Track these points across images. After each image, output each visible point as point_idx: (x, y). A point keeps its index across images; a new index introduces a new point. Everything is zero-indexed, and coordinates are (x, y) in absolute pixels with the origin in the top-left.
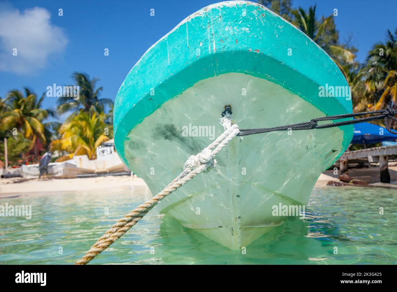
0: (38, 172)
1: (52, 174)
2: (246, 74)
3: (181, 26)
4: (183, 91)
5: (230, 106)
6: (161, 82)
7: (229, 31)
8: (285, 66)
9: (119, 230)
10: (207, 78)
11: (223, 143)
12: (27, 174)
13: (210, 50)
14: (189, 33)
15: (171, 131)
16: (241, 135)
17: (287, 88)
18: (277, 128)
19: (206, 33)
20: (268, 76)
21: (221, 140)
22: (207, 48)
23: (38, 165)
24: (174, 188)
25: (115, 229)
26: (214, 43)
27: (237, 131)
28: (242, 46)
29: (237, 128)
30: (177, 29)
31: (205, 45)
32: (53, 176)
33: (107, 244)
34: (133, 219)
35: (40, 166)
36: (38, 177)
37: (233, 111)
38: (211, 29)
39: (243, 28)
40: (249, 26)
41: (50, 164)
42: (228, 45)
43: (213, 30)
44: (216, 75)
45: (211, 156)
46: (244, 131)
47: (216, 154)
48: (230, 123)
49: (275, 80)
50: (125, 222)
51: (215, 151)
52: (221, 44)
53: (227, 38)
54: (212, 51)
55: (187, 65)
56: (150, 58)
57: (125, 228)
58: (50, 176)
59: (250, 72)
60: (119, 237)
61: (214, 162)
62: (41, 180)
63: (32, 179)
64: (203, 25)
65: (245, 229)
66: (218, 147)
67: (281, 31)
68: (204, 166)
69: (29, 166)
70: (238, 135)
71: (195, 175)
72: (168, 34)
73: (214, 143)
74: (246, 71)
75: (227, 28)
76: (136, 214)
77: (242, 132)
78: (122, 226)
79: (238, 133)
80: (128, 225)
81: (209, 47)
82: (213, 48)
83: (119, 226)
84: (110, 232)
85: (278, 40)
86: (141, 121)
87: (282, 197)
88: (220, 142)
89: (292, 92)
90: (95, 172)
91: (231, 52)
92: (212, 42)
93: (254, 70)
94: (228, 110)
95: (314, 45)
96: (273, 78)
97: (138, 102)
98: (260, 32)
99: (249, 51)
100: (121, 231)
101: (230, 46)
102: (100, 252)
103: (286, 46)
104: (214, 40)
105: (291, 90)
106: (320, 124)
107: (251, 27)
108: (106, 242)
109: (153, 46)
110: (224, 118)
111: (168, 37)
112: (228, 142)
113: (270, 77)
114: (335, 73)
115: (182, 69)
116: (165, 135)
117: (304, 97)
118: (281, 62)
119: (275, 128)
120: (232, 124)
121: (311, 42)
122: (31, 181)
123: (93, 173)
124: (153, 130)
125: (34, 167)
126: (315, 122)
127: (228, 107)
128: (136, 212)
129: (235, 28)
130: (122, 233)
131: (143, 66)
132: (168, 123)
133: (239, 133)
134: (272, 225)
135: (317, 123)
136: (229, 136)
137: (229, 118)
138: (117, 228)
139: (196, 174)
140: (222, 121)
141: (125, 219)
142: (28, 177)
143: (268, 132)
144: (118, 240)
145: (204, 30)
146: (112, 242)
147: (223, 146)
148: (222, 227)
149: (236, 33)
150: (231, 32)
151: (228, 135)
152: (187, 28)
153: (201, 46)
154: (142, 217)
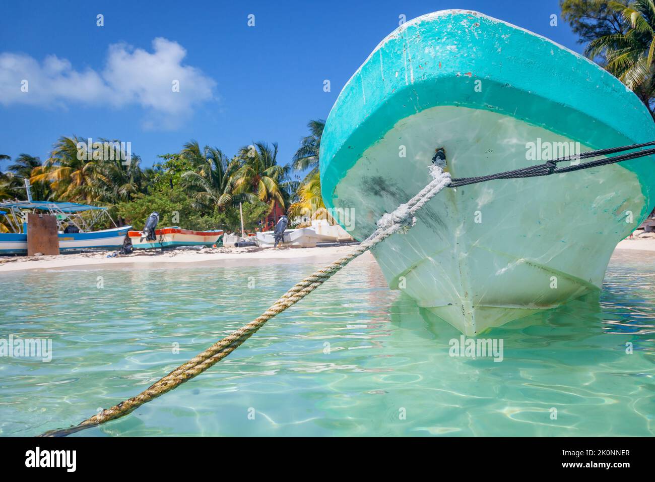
0: (273, 240)
1: (288, 242)
2: (458, 106)
3: (375, 54)
4: (384, 134)
5: (442, 149)
6: (357, 126)
7: (430, 53)
8: (513, 89)
9: (294, 295)
10: (408, 116)
11: (426, 196)
12: (263, 242)
13: (407, 80)
14: (383, 62)
15: (380, 185)
16: (453, 187)
17: (522, 119)
18: (499, 174)
19: (402, 59)
20: (489, 106)
21: (425, 193)
22: (403, 79)
23: (273, 232)
24: (359, 251)
25: (290, 294)
26: (412, 71)
27: (448, 181)
28: (447, 71)
29: (448, 177)
30: (371, 59)
31: (401, 75)
32: (290, 244)
33: (281, 308)
34: (311, 284)
35: (275, 233)
36: (273, 246)
37: (447, 155)
38: (407, 54)
39: (448, 47)
40: (456, 43)
41: (286, 231)
42: (429, 72)
43: (409, 54)
44: (418, 111)
45: (406, 213)
46: (458, 180)
47: (415, 211)
48: (441, 171)
49: (500, 109)
50: (301, 287)
51: (414, 208)
52: (420, 71)
53: (427, 63)
54: (409, 81)
55: (382, 103)
56: (346, 97)
57: (301, 293)
58: (287, 245)
59: (461, 103)
60: (294, 302)
61: (412, 221)
62: (277, 249)
63: (268, 248)
64: (398, 50)
65: (482, 308)
66: (419, 202)
67: (506, 42)
68: (398, 225)
69: (263, 233)
70: (449, 186)
71: (387, 236)
72: (362, 66)
73: (416, 198)
74: (456, 102)
75: (427, 50)
76: (314, 278)
77: (455, 182)
78: (298, 291)
79: (449, 183)
80: (304, 290)
81: (406, 77)
82: (411, 77)
83: (295, 291)
84: (285, 297)
85: (500, 55)
86: (345, 175)
87: (542, 268)
88: (423, 196)
89: (531, 124)
90: (337, 240)
91: (434, 79)
92: (409, 70)
93: (467, 101)
94: (441, 155)
95: (566, 53)
96: (497, 108)
97: (338, 152)
98: (472, 48)
99: (457, 75)
100: (298, 296)
101: (432, 72)
102: (273, 316)
103: (515, 62)
104: (411, 67)
105: (527, 121)
106: (560, 166)
107: (459, 44)
108: (280, 306)
109: (348, 83)
110: (434, 165)
111: (362, 70)
112: (433, 195)
113: (492, 107)
114: (610, 88)
115: (379, 107)
116: (374, 191)
117: (551, 128)
118: (507, 84)
119: (496, 175)
120: (442, 172)
121: (560, 49)
122: (265, 249)
123: (335, 241)
124: (360, 185)
125: (270, 234)
126: (553, 163)
127: (440, 151)
128: (314, 276)
129: (437, 48)
130: (298, 298)
131: (340, 108)
132: (374, 175)
133: (451, 184)
134: (531, 306)
135: (556, 165)
136: (436, 188)
137: (440, 165)
138: (293, 292)
139: (387, 234)
140: (431, 169)
141: (301, 283)
142: (264, 246)
143: (487, 180)
144: (293, 305)
145: (399, 57)
146: (286, 306)
147: (426, 200)
148: (451, 304)
149: (439, 54)
150: (433, 54)
151: (434, 186)
152: (381, 56)
153: (396, 76)
154: (322, 282)
